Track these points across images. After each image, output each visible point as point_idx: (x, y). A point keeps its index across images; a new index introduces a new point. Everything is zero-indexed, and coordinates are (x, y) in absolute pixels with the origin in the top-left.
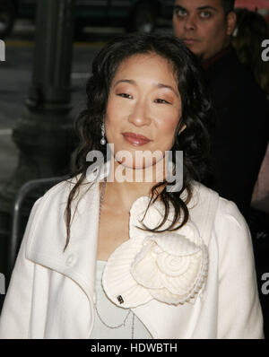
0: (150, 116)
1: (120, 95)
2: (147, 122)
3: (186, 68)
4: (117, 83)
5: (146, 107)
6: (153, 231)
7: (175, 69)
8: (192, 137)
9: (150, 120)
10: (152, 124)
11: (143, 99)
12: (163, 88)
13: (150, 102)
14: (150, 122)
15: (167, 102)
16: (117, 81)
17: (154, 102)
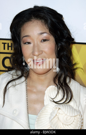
0: (41, 49)
1: (25, 43)
2: (41, 53)
4: (22, 38)
5: (38, 46)
6: (56, 102)
10: (43, 53)
11: (36, 42)
12: (43, 34)
13: (39, 43)
14: (43, 52)
15: (47, 40)
16: (22, 37)
17: (41, 42)
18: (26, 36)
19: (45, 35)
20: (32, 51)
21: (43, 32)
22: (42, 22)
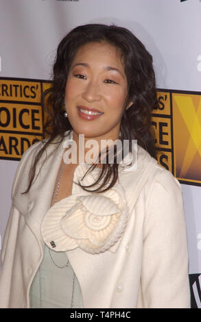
0: (101, 93)
1: (76, 76)
2: (98, 98)
3: (131, 55)
7: (122, 55)
8: (137, 112)
9: (101, 97)
10: (102, 101)
11: (95, 79)
12: (111, 71)
13: (100, 82)
14: (101, 99)
15: (115, 82)
16: (74, 64)
17: (104, 82)
18: (82, 64)
19: (114, 73)
20: (83, 91)
21: (113, 67)
22: (117, 49)
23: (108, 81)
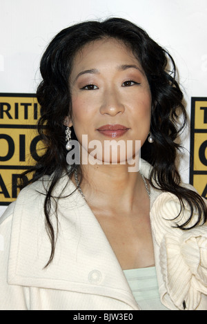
4: (78, 77)
15: (136, 83)
17: (122, 86)
18: (88, 72)
20: (100, 106)
23: (127, 84)
